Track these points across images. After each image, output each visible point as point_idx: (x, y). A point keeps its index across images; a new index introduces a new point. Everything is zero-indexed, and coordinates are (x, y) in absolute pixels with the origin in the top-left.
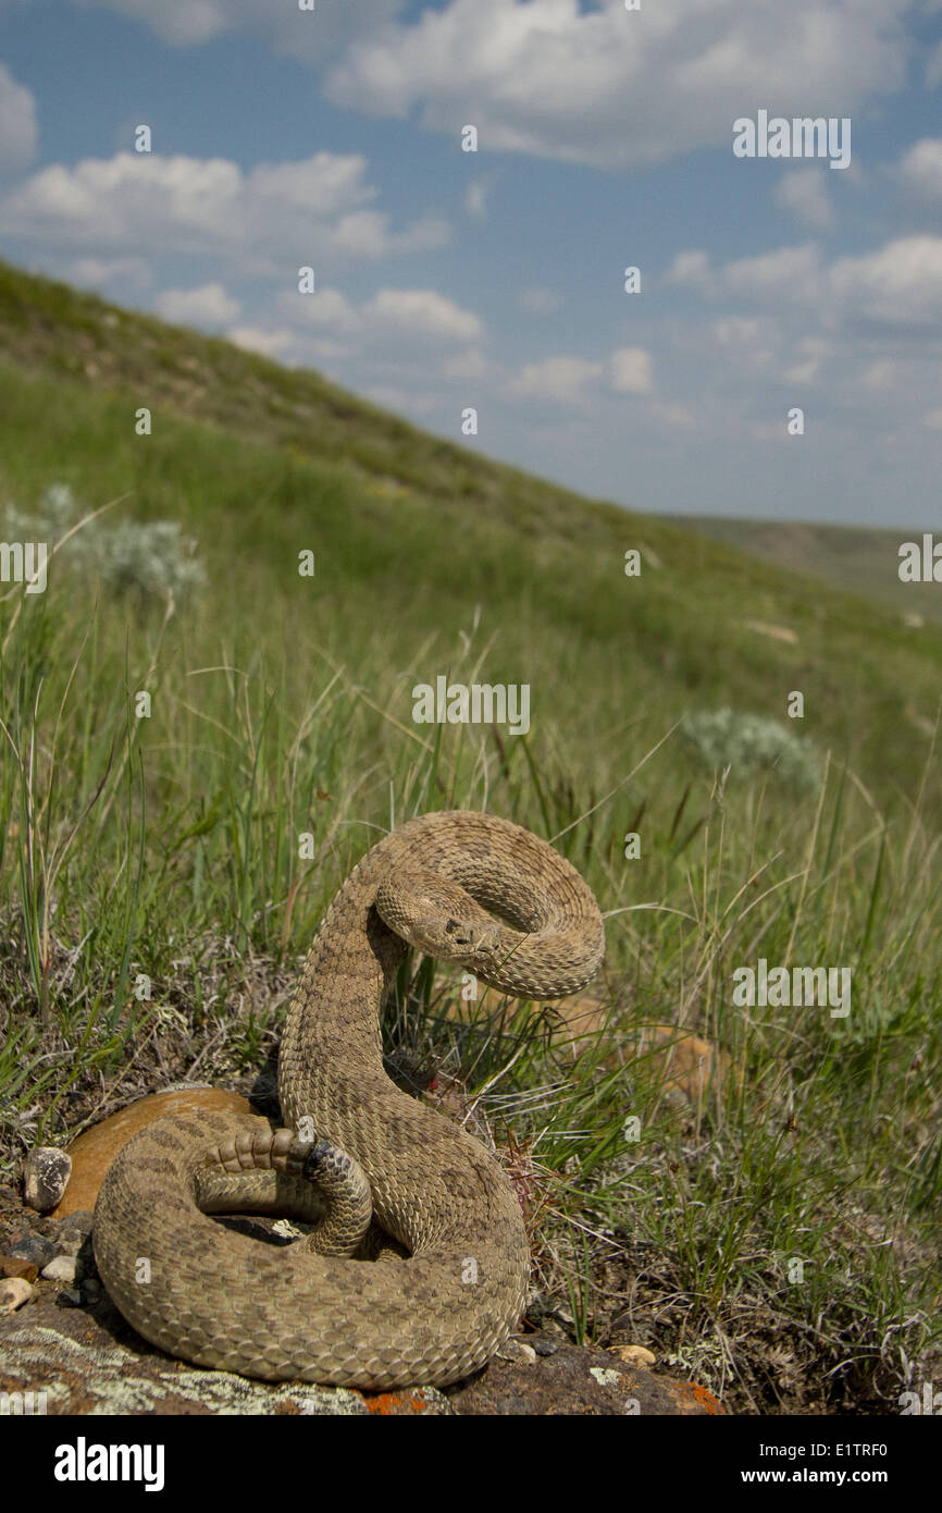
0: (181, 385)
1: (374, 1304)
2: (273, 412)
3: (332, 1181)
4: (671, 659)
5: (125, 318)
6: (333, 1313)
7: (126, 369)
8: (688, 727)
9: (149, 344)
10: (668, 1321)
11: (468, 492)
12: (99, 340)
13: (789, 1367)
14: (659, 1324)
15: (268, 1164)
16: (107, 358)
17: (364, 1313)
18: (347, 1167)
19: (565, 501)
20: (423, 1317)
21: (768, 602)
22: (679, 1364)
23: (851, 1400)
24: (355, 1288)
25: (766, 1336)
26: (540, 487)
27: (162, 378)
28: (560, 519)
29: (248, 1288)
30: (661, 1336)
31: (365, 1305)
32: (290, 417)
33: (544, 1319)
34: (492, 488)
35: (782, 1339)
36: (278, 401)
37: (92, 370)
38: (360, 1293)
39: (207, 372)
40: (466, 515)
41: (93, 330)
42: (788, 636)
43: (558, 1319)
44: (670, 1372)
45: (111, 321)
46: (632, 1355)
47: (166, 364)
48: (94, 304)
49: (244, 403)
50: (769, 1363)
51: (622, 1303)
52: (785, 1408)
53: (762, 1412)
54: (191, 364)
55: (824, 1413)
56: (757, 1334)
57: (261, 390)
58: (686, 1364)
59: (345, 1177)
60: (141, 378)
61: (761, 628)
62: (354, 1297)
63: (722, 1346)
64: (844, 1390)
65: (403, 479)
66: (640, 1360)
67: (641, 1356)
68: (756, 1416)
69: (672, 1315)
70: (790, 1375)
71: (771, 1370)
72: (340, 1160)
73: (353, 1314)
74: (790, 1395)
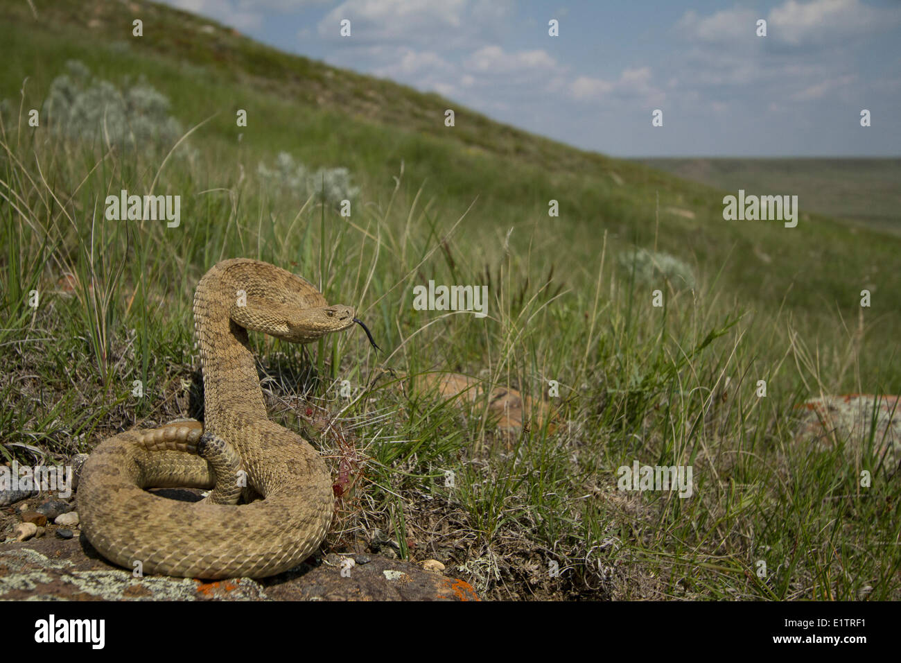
0: (367, 105)
1: (200, 532)
2: (415, 116)
3: (214, 455)
4: (624, 229)
5: (337, 72)
6: (172, 536)
7: (339, 99)
8: (623, 260)
9: (349, 85)
10: (462, 547)
11: (518, 151)
12: (324, 84)
13: (536, 572)
14: (457, 549)
15: (175, 448)
16: (328, 93)
17: (194, 536)
18: (222, 446)
19: (571, 153)
20: (237, 539)
21: (680, 199)
22: (465, 571)
23: (575, 590)
24: (187, 522)
25: (525, 555)
26: (558, 146)
27: (357, 102)
28: (568, 162)
29: (125, 522)
30: (457, 556)
31: (193, 532)
32: (423, 117)
33: (381, 546)
34: (531, 148)
35: (534, 556)
36: (418, 110)
37: (321, 100)
38: (190, 525)
39: (380, 98)
40: (515, 162)
41: (320, 80)
42: (690, 215)
43: (393, 546)
44: (459, 576)
45: (329, 75)
46: (430, 565)
47: (358, 95)
48: (321, 66)
49: (400, 112)
50: (524, 571)
51: (438, 537)
52: (536, 597)
53: (523, 598)
54: (371, 94)
55: (562, 600)
56: (519, 553)
57: (408, 105)
58: (469, 571)
59: (221, 452)
60: (345, 103)
61: (674, 211)
62: (186, 527)
63: (493, 561)
64: (571, 586)
65: (483, 146)
66: (435, 568)
67: (436, 566)
68: (519, 601)
69: (465, 544)
70: (536, 577)
71: (526, 575)
72: (218, 442)
73: (185, 537)
74: (540, 588)
